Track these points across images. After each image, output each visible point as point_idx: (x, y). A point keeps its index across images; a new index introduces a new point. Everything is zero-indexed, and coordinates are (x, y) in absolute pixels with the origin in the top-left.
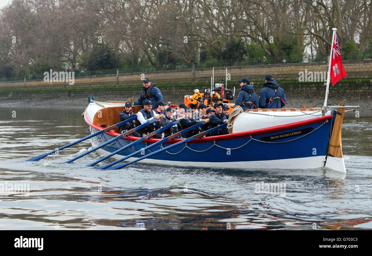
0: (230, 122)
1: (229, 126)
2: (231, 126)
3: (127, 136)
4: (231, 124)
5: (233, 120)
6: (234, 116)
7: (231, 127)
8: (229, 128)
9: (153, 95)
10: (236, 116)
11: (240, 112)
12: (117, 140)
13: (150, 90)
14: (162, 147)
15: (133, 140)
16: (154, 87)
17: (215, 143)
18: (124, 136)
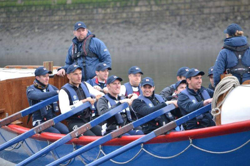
0: (216, 104)
1: (214, 112)
2: (217, 111)
3: (40, 133)
4: (217, 108)
5: (222, 100)
6: (222, 93)
7: (218, 114)
8: (214, 115)
9: (94, 53)
10: (227, 92)
11: (234, 86)
12: (22, 139)
13: (88, 44)
14: (101, 150)
15: (52, 141)
16: (94, 38)
17: (192, 143)
18: (35, 132)
